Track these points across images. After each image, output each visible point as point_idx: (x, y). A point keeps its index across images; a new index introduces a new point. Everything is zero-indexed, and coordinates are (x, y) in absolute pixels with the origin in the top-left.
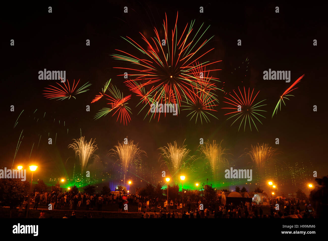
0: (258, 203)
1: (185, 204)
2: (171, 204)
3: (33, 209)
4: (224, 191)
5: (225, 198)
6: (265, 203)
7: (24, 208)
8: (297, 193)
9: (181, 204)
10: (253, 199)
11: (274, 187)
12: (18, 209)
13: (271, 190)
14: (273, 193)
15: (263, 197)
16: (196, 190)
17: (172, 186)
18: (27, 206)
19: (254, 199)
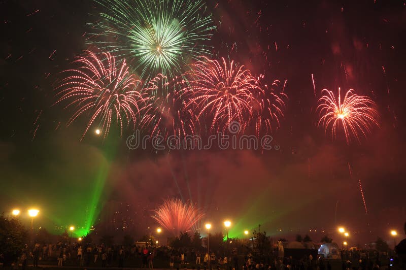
0: (326, 256)
1: (230, 258)
2: (213, 257)
3: (33, 265)
4: (281, 240)
5: (283, 250)
6: (335, 255)
7: (21, 265)
8: (376, 243)
9: (225, 258)
10: (319, 250)
11: (347, 235)
12: (13, 266)
13: (342, 238)
14: (345, 243)
15: (332, 248)
16: (246, 240)
17: (213, 234)
18: (25, 263)
19: (321, 251)
